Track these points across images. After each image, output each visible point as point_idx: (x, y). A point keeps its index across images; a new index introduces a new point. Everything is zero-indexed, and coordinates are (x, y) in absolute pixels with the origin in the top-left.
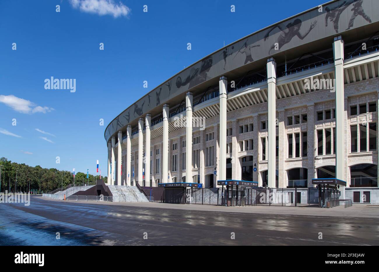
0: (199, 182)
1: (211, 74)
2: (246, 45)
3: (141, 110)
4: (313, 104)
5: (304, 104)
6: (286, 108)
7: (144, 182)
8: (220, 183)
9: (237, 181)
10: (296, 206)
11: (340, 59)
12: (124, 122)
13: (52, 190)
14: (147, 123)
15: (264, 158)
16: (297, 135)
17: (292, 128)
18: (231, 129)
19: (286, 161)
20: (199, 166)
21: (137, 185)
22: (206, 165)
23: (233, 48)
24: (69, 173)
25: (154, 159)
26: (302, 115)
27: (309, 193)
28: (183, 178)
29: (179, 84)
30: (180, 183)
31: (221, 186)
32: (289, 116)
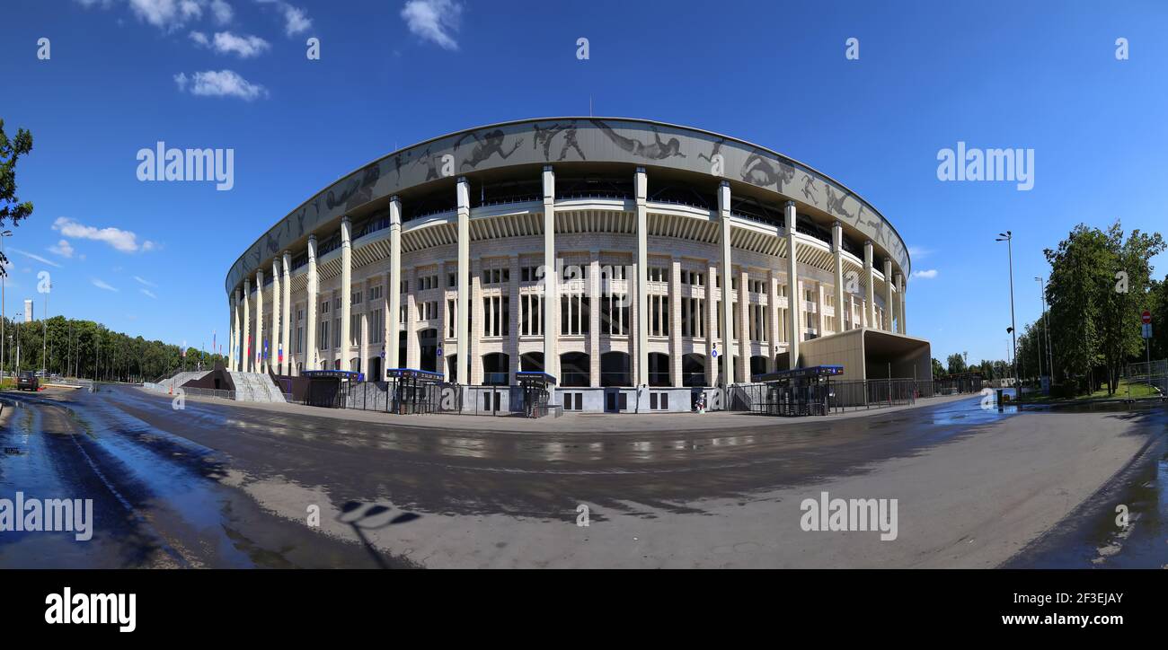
0: (359, 370)
1: (379, 190)
2: (428, 153)
3: (277, 244)
4: (517, 255)
5: (505, 254)
6: (482, 256)
7: (280, 367)
8: (391, 373)
9: (415, 371)
10: (494, 415)
11: (550, 197)
12: (253, 264)
13: (156, 377)
14: (286, 267)
15: (452, 335)
16: (496, 300)
17: (489, 287)
18: (407, 282)
19: (482, 342)
20: (359, 343)
21: (271, 372)
22: (371, 342)
23: (409, 154)
24: (178, 348)
25: (296, 326)
26: (503, 270)
27: (512, 395)
28: (336, 362)
29: (332, 204)
30: (333, 372)
31: (392, 379)
32: (486, 269)
